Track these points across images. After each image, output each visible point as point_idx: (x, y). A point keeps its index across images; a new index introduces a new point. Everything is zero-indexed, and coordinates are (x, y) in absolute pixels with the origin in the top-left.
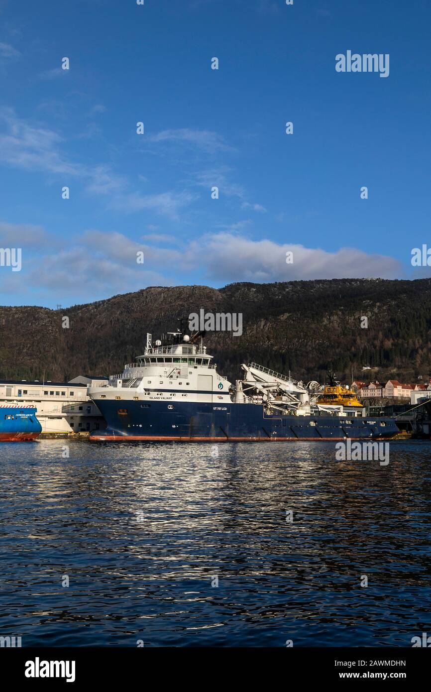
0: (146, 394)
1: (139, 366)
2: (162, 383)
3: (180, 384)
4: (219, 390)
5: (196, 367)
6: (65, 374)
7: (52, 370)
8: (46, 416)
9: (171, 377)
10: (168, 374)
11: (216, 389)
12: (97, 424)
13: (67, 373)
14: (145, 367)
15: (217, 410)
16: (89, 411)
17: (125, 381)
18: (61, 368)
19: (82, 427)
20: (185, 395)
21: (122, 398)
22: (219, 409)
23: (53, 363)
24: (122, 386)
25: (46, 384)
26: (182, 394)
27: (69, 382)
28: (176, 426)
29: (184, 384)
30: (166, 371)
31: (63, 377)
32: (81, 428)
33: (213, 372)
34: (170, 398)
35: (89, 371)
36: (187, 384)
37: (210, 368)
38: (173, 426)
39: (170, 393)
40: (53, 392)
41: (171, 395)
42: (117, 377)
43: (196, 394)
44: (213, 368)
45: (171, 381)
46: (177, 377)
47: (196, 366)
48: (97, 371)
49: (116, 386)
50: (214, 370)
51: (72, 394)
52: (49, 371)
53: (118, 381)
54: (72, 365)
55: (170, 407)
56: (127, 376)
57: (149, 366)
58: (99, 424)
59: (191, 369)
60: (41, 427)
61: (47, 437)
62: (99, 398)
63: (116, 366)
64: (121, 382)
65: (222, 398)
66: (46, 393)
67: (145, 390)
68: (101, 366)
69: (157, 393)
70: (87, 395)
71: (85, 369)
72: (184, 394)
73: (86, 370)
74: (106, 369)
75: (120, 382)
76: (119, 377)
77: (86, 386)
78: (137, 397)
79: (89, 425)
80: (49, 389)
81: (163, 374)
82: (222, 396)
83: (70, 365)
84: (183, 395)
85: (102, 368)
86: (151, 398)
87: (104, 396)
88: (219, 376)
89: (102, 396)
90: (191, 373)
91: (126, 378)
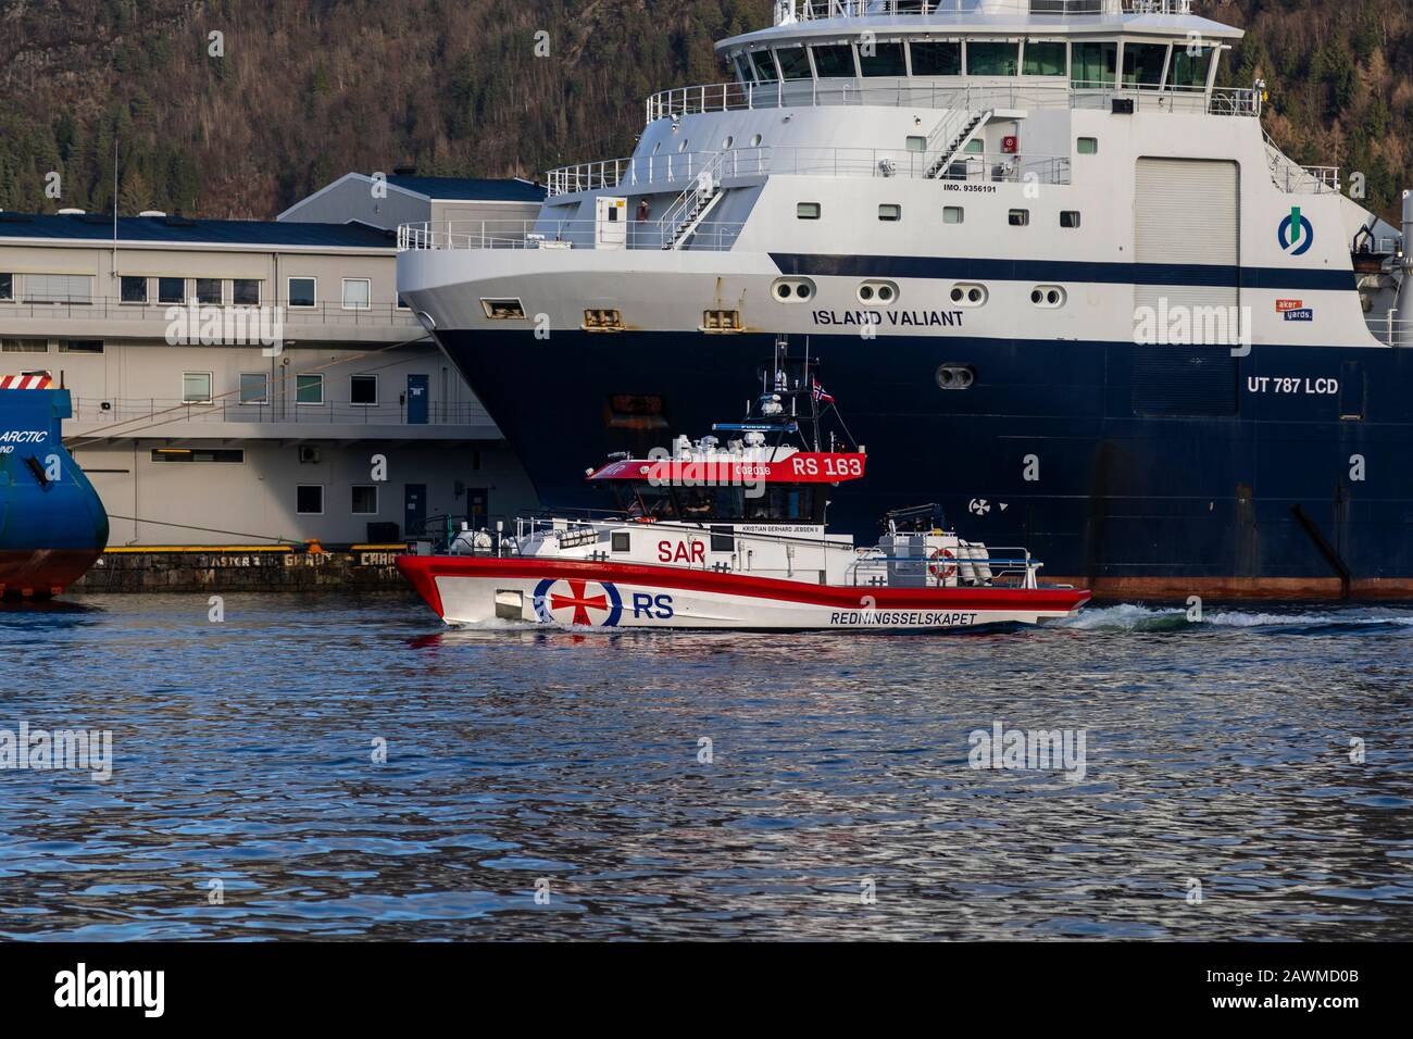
0: (785, 291)
1: (738, 102)
2: (891, 213)
3: (1014, 221)
4: (1284, 260)
5: (1123, 107)
6: (284, 162)
7: (197, 137)
8: (136, 444)
9: (958, 171)
10: (932, 157)
11: (1263, 252)
12: (473, 493)
13: (293, 156)
14: (782, 111)
15: (1270, 397)
16: (417, 409)
17: (645, 207)
18: (255, 123)
19: (377, 516)
20: (1052, 297)
21: (629, 322)
22: (1287, 385)
23: (203, 90)
24: (633, 242)
25: (136, 229)
26: (1031, 286)
27: (280, 218)
28: (993, 503)
29: (1044, 220)
30: (917, 131)
31: (270, 181)
32: (368, 517)
33: (1242, 134)
34: (947, 318)
35: (442, 144)
36: (1068, 219)
37: (1219, 107)
38: (973, 505)
39: (950, 284)
40: (180, 281)
41: (956, 295)
42: (596, 181)
43: (1126, 290)
44: (1245, 109)
45: (954, 199)
46: (998, 174)
47: (1122, 95)
48: (491, 143)
49: (589, 242)
50: (1251, 125)
51: (302, 294)
52: (176, 147)
53: (604, 203)
54: (324, 101)
55: (948, 376)
56: (661, 168)
57: (806, 99)
58: (482, 493)
59: (1093, 118)
60: (105, 516)
61: (148, 580)
62: (480, 319)
63: (619, 104)
64: (622, 213)
65: (1303, 315)
66: (133, 288)
67: (784, 261)
68: (517, 108)
69: (858, 282)
70: (402, 304)
71: (410, 126)
72: (1045, 287)
73: (419, 132)
74: (550, 130)
75: (613, 214)
76: (609, 181)
77: (389, 239)
78: (729, 314)
79: (421, 503)
80: (155, 261)
81: (898, 156)
82: (1308, 297)
83: (311, 106)
84: (1036, 297)
85: (525, 120)
86: (818, 316)
87: (512, 307)
88: (1284, 161)
89: (495, 306)
90: (1088, 144)
91: (653, 186)
